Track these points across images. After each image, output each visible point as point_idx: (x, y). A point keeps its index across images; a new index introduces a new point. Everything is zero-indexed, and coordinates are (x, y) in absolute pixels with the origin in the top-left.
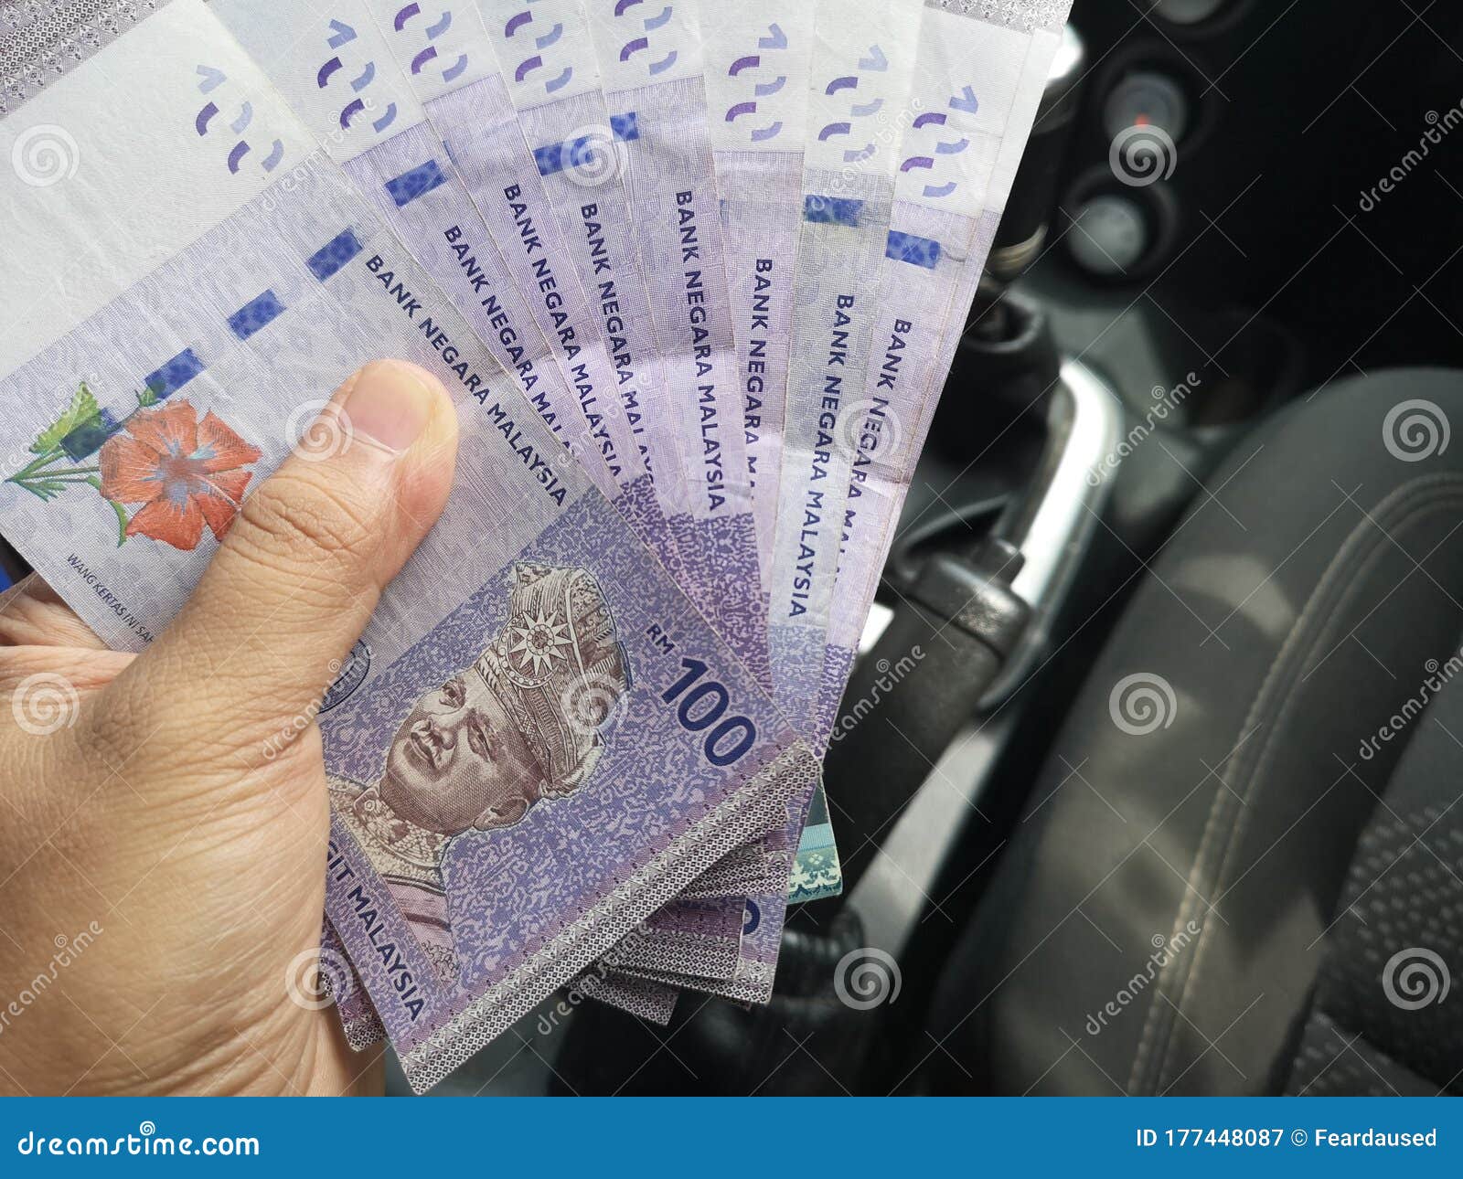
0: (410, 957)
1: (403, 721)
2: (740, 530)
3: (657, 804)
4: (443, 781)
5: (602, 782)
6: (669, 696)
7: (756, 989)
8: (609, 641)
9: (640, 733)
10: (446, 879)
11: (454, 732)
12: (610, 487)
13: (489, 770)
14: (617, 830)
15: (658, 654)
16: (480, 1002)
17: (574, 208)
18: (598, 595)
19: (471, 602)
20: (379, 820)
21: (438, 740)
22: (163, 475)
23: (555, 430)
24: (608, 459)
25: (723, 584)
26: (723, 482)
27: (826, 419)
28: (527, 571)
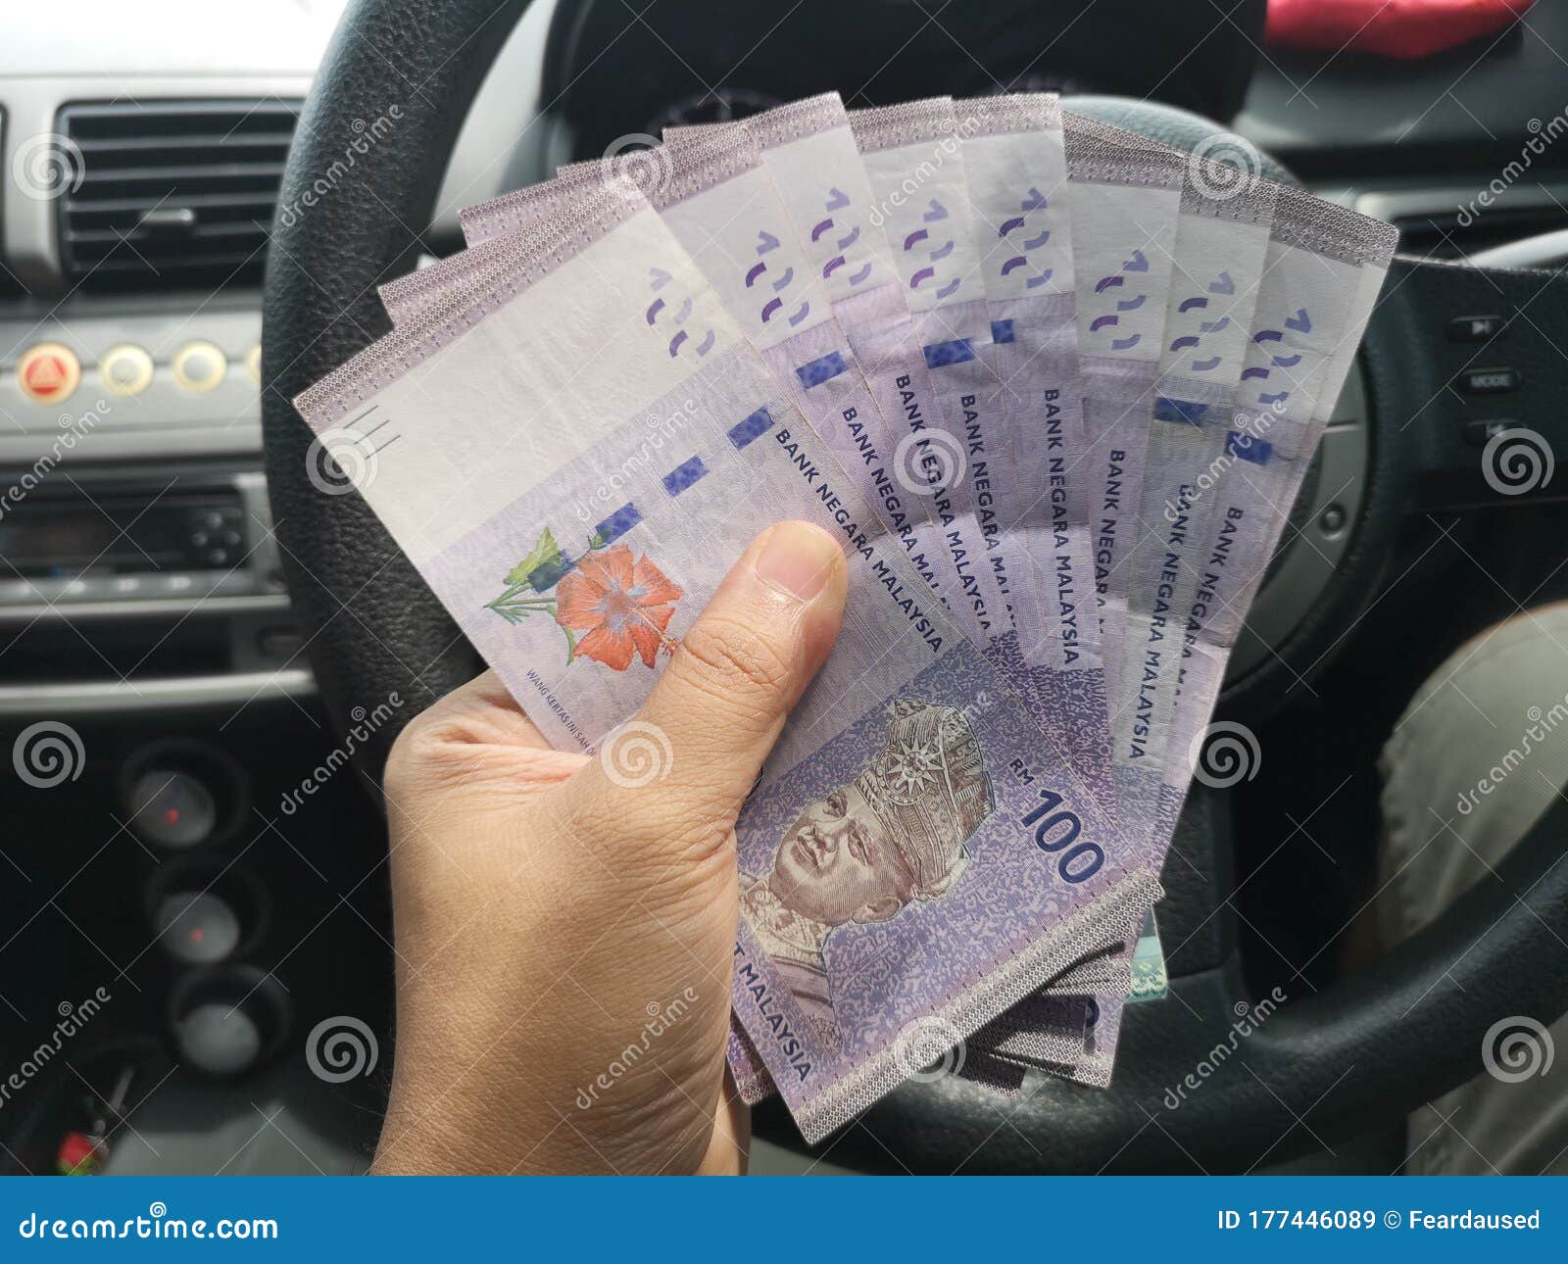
0: (797, 1027)
1: (791, 825)
2: (1091, 682)
3: (1015, 912)
4: (825, 879)
5: (967, 890)
6: (1028, 821)
7: (1097, 1074)
8: (976, 770)
9: (1001, 851)
10: (828, 963)
11: (836, 838)
12: (980, 639)
13: (866, 873)
14: (980, 932)
15: (1020, 785)
16: (861, 1069)
17: (955, 397)
18: (967, 730)
19: (853, 728)
20: (768, 908)
21: (821, 844)
22: (605, 607)
23: (933, 587)
24: (979, 615)
25: (1075, 728)
26: (1078, 639)
27: (1166, 590)
28: (905, 705)
